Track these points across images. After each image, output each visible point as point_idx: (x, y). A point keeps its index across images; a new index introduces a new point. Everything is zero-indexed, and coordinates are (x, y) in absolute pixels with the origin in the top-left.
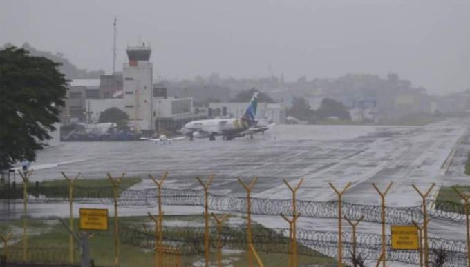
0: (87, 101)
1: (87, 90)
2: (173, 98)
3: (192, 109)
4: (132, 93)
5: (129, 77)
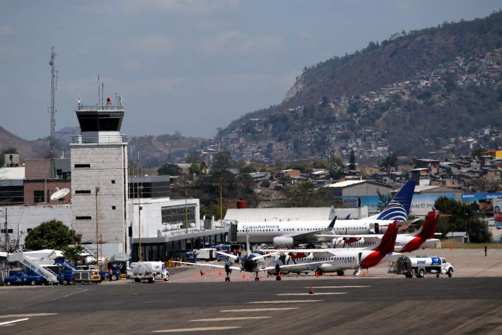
3: (199, 221)
4: (89, 192)
5: (83, 163)
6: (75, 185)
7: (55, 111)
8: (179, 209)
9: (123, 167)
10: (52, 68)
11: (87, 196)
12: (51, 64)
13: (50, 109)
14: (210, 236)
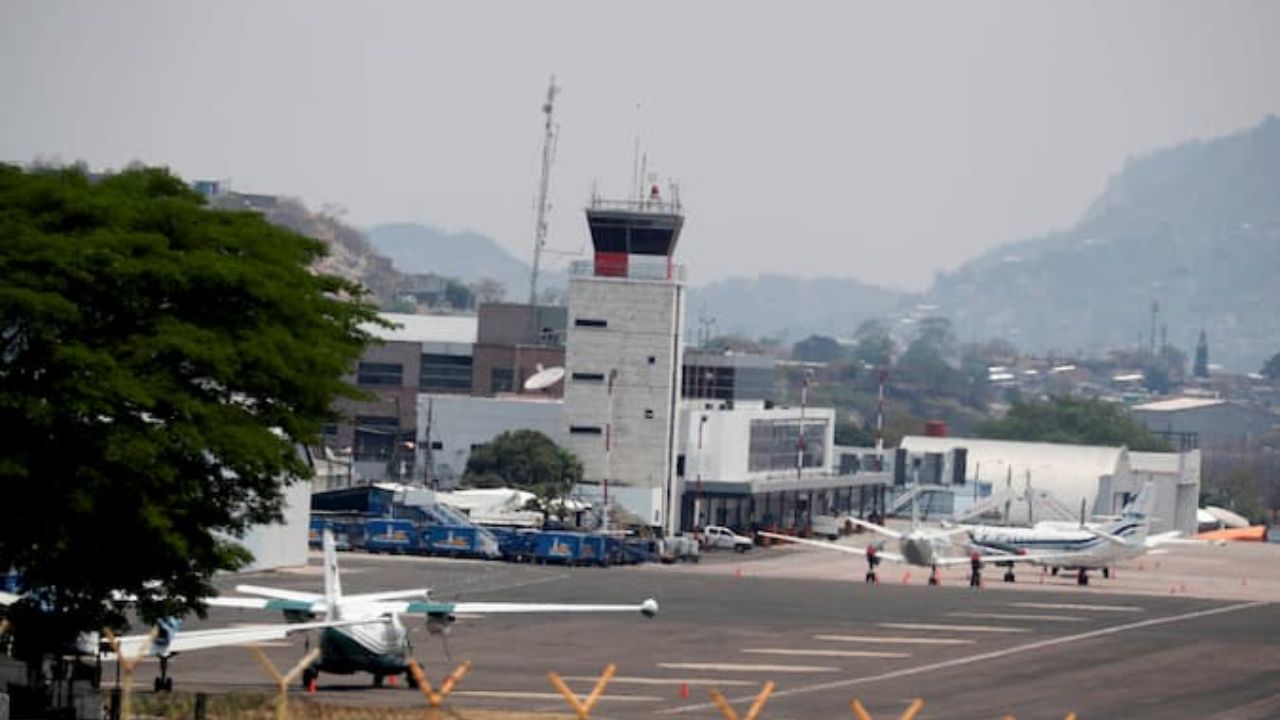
0: (422, 398)
1: (427, 359)
2: (761, 405)
3: (832, 453)
4: (600, 377)
5: (591, 316)
6: (574, 362)
7: (546, 207)
8: (788, 427)
9: (673, 332)
10: (549, 118)
11: (595, 387)
12: (548, 109)
13: (537, 203)
14: (851, 488)
